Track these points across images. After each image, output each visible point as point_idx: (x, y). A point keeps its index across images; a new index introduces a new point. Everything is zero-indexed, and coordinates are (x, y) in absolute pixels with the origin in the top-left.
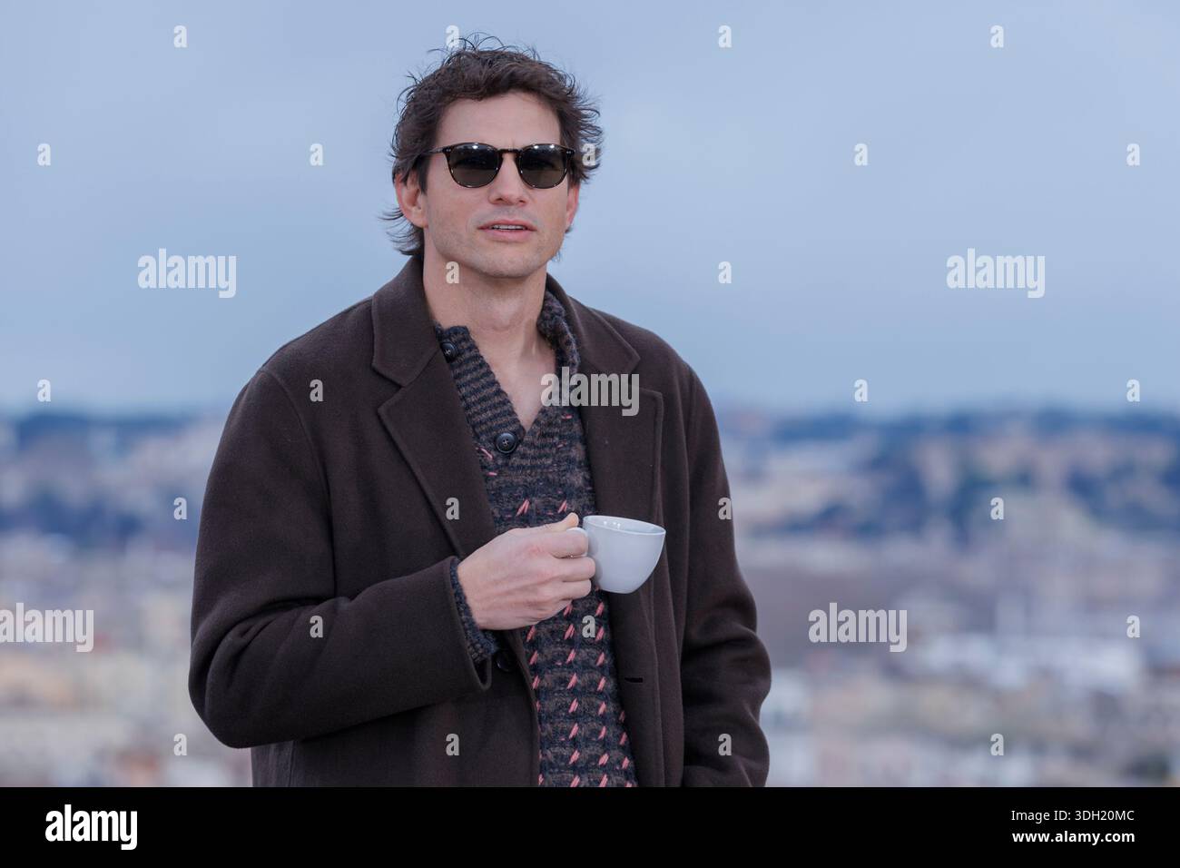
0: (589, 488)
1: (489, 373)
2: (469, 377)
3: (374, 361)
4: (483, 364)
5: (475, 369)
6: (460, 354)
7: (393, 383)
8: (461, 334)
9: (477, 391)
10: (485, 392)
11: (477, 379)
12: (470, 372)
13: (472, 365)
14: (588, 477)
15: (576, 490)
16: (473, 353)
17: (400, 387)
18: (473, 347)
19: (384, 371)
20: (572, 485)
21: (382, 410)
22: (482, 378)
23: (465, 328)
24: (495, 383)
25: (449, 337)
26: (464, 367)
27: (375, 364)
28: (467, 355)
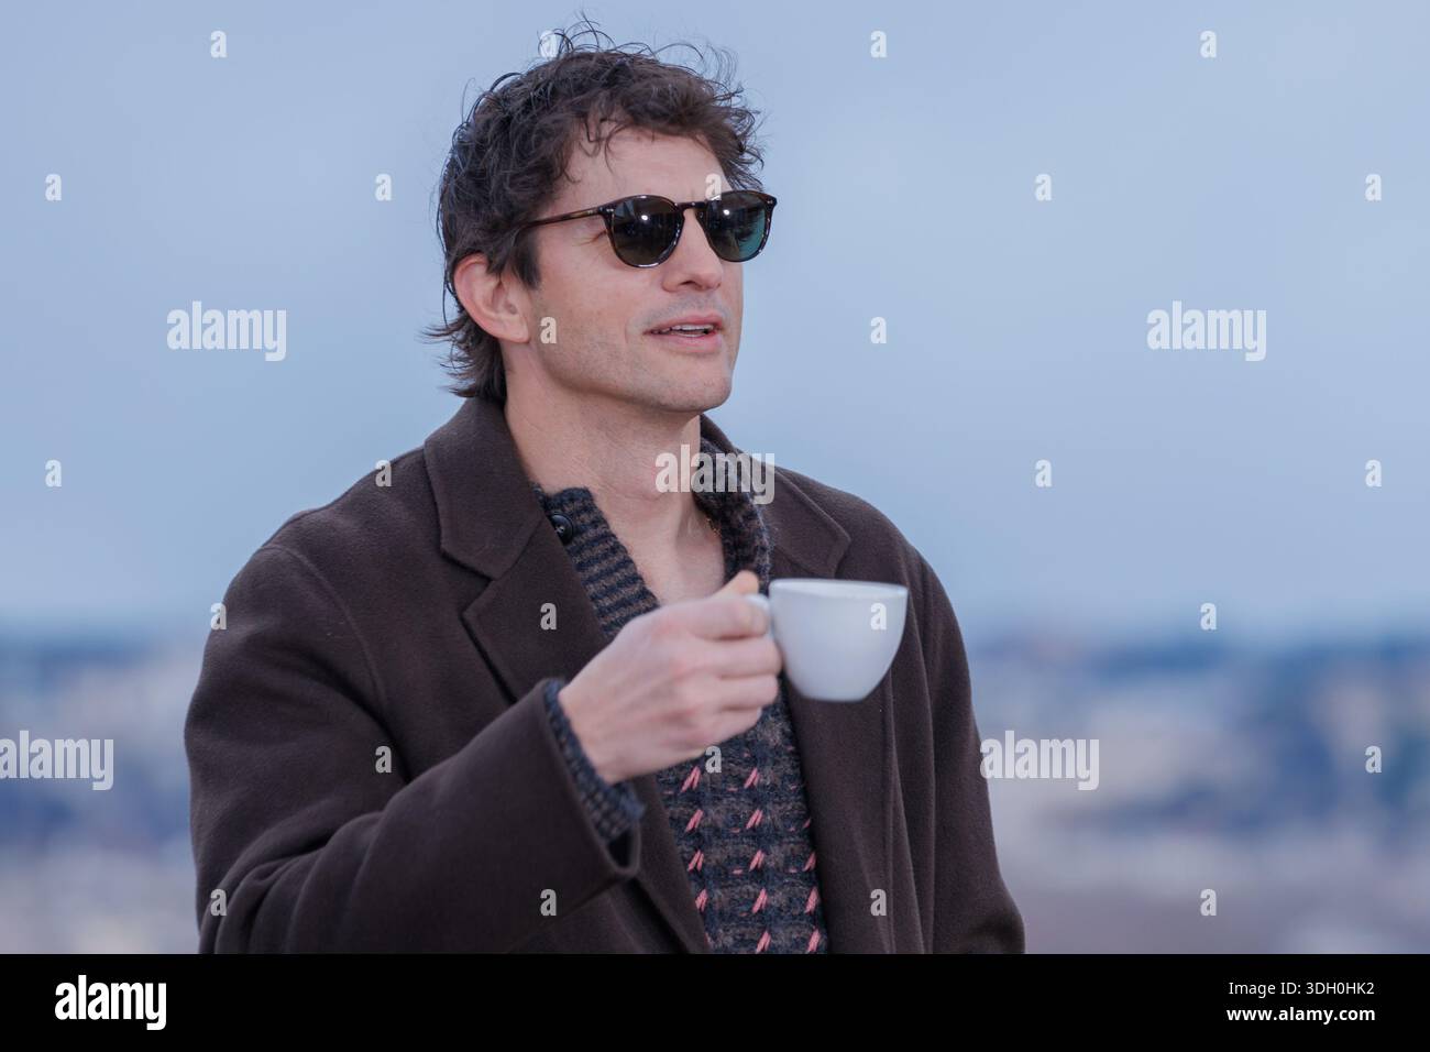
0: (791, 748)
1: (627, 562)
2: (596, 569)
3: (443, 541)
4: (617, 548)
5: (605, 556)
6: (579, 532)
7: (475, 573)
8: (580, 499)
9: (610, 591)
10: (626, 592)
11: (609, 573)
12: (597, 560)
13: (599, 549)
14: (788, 730)
15: (771, 751)
16: (600, 530)
17: (487, 580)
18: (600, 521)
19: (461, 557)
20: (766, 743)
21: (469, 615)
22: (616, 570)
23: (586, 491)
24: (636, 578)
25: (561, 505)
26: (587, 554)
27: (445, 546)
28: (591, 533)
